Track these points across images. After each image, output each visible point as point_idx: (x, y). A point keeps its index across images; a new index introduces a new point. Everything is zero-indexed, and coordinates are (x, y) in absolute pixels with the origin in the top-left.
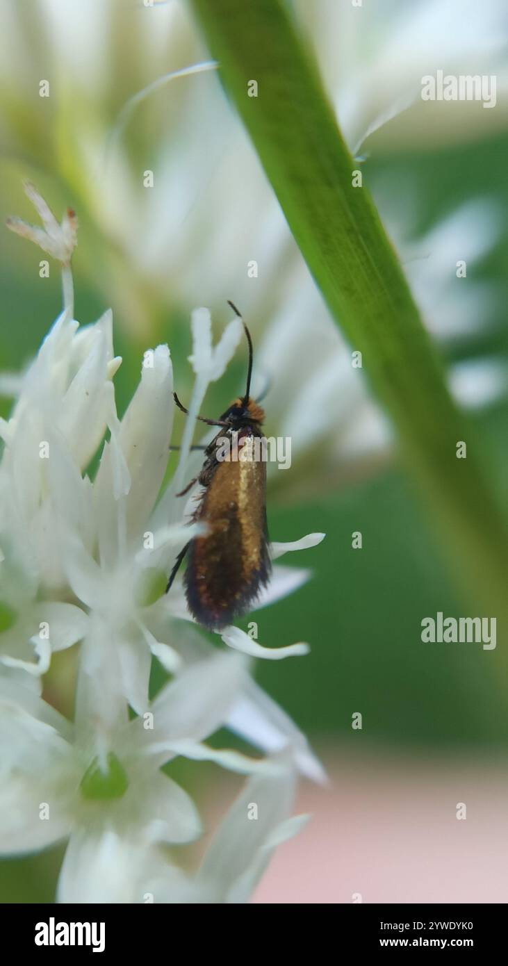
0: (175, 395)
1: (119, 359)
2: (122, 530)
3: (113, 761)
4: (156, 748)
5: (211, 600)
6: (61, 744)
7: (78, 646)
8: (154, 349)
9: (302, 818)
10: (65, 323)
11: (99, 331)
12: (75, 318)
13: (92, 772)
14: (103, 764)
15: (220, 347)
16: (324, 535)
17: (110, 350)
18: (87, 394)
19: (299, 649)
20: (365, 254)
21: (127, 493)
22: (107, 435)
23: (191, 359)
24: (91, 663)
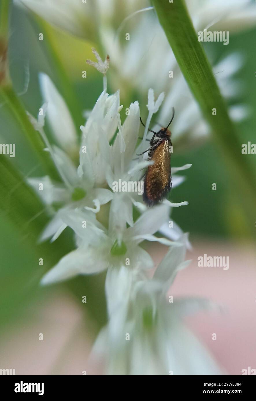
0: (140, 118)
1: (122, 106)
2: (122, 165)
3: (122, 243)
4: (137, 237)
5: (151, 195)
6: (105, 236)
7: (110, 202)
8: (134, 103)
9: (189, 261)
10: (104, 94)
11: (115, 97)
12: (107, 93)
13: (115, 246)
14: (119, 242)
15: (157, 102)
16: (191, 165)
17: (119, 104)
18: (112, 118)
19: (185, 203)
20: (202, 70)
21: (124, 151)
22: (117, 131)
23: (147, 106)
24: (115, 208)
